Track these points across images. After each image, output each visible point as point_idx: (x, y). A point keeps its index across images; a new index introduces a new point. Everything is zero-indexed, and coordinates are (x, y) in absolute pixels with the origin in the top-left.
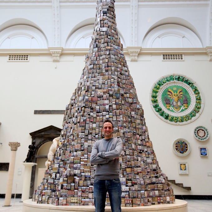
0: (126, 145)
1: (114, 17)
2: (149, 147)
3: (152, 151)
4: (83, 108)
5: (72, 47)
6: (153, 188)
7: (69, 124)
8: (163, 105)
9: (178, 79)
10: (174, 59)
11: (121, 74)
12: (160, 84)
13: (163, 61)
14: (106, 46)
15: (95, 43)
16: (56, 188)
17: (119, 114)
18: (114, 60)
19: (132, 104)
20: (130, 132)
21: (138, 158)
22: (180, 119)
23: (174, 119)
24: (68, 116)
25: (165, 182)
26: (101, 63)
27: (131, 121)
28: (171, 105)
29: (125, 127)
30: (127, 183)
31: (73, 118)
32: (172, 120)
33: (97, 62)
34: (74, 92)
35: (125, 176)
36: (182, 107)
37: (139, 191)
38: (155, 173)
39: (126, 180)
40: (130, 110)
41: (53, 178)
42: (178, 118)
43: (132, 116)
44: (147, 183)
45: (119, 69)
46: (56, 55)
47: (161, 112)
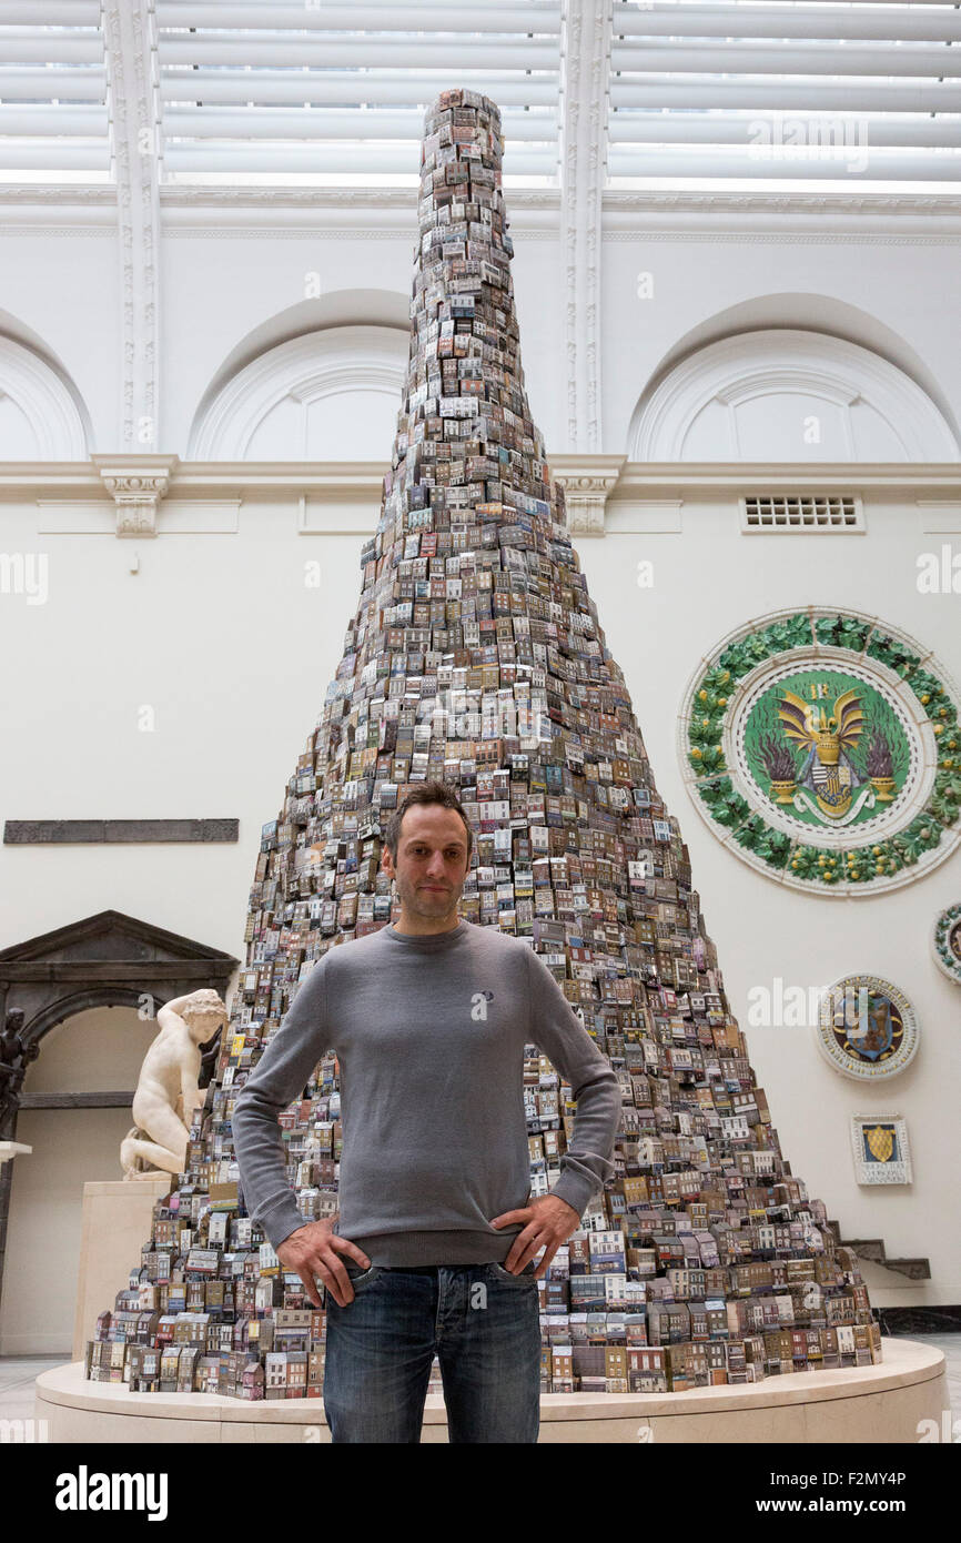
0: (612, 1050)
1: (507, 340)
2: (728, 1053)
3: (746, 1076)
4: (369, 847)
5: (227, 453)
6: (763, 1282)
7: (285, 932)
8: (753, 781)
9: (837, 634)
10: (808, 522)
11: (564, 653)
12: (734, 662)
13: (745, 534)
14: (477, 501)
15: (417, 481)
16: (240, 1298)
17: (569, 875)
18: (522, 575)
19: (626, 816)
20: (629, 974)
21: (681, 1115)
22: (851, 864)
23: (821, 863)
24: (279, 885)
25: (828, 1247)
26: (454, 596)
27: (629, 911)
28: (801, 782)
29: (601, 948)
30: (631, 1261)
31: (307, 898)
32: (807, 869)
33: (433, 589)
34: (304, 748)
35: (619, 1220)
36: (865, 794)
37: (693, 1300)
38: (770, 1197)
39: (627, 1246)
40: (620, 850)
41: (216, 1246)
42: (840, 861)
43: (633, 883)
44: (732, 1256)
45: (551, 629)
46: (136, 497)
47: (746, 825)
